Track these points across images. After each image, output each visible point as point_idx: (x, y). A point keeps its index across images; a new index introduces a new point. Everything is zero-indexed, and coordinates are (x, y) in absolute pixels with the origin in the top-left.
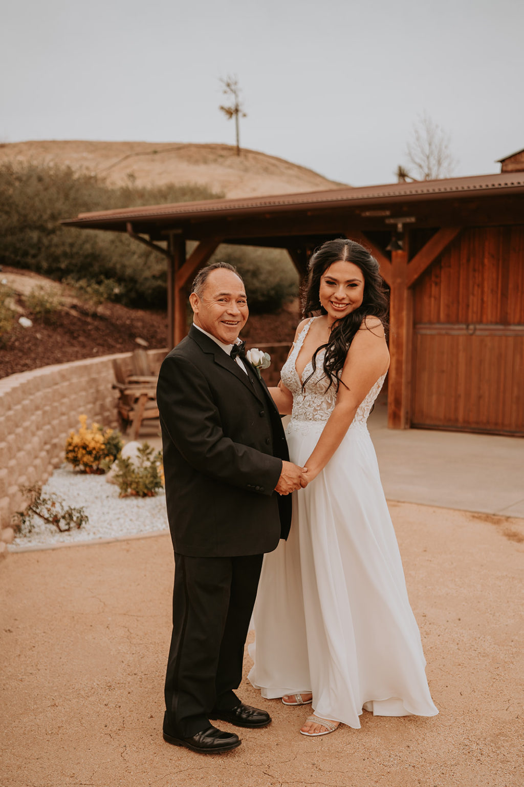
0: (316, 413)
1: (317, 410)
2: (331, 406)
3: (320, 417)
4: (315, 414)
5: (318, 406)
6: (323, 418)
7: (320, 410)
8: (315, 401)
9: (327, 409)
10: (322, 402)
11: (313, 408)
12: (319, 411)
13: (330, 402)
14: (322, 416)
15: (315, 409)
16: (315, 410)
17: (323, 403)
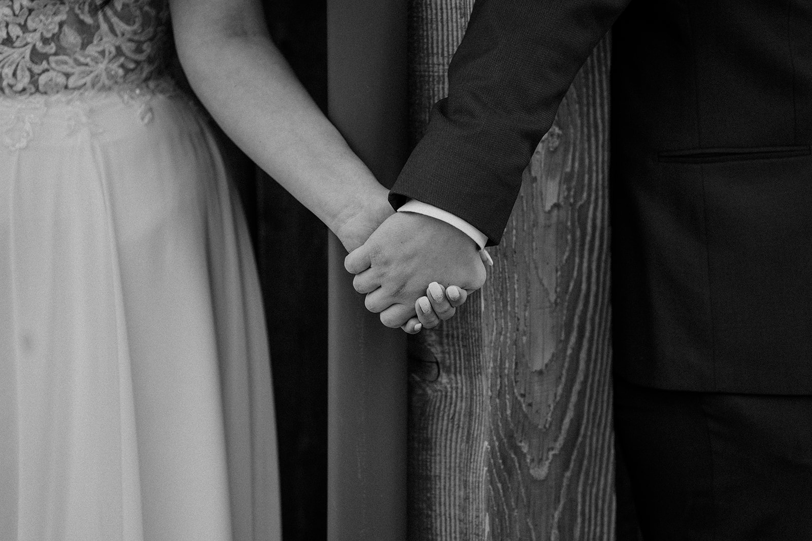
0: (44, 65)
1: (46, 57)
2: (92, 35)
3: (61, 80)
4: (37, 69)
5: (45, 41)
6: (72, 82)
7: (56, 54)
8: (31, 24)
9: (84, 46)
10: (61, 25)
11: (28, 51)
12: (52, 59)
13: (88, 20)
14: (68, 75)
15: (34, 51)
16: (37, 56)
17: (66, 29)
